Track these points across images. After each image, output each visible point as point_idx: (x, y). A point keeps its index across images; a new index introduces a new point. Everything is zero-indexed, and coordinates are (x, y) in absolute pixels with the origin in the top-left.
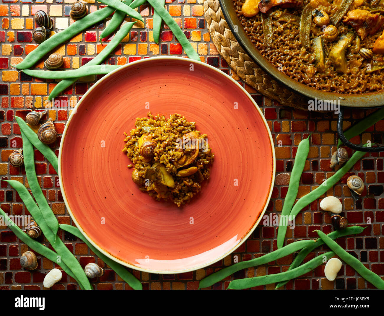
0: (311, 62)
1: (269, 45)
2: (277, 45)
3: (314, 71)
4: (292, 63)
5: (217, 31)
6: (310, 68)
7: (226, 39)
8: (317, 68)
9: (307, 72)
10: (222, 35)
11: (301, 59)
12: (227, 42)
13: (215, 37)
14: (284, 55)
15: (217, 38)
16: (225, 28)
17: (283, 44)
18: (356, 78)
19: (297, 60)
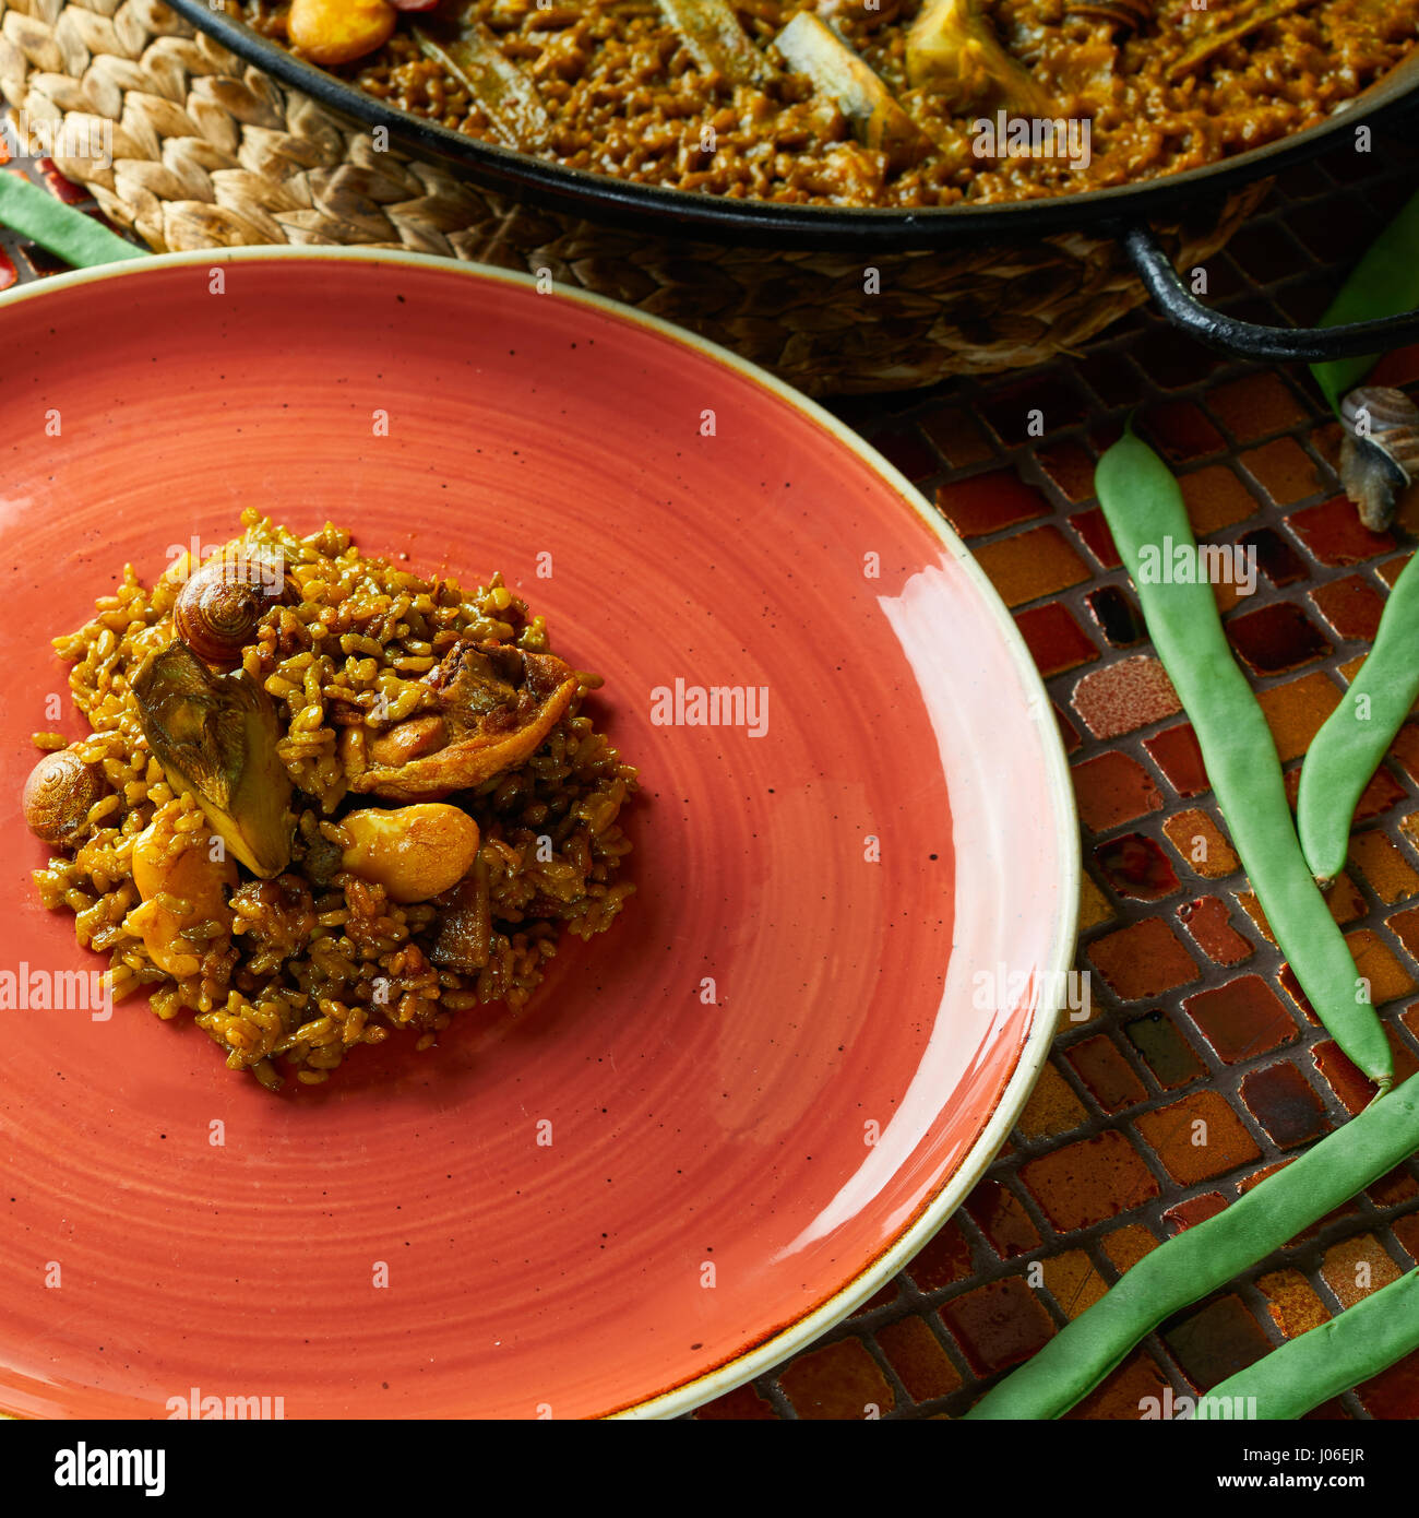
0: (828, 134)
1: (539, 140)
2: (588, 127)
3: (872, 162)
4: (724, 173)
5: (172, 196)
6: (839, 159)
7: (241, 213)
8: (885, 147)
9: (836, 181)
10: (211, 207)
11: (758, 139)
12: (257, 224)
13: (174, 224)
14: (653, 154)
15: (191, 227)
16: (209, 170)
17: (621, 113)
18: (1131, 120)
19: (741, 150)
